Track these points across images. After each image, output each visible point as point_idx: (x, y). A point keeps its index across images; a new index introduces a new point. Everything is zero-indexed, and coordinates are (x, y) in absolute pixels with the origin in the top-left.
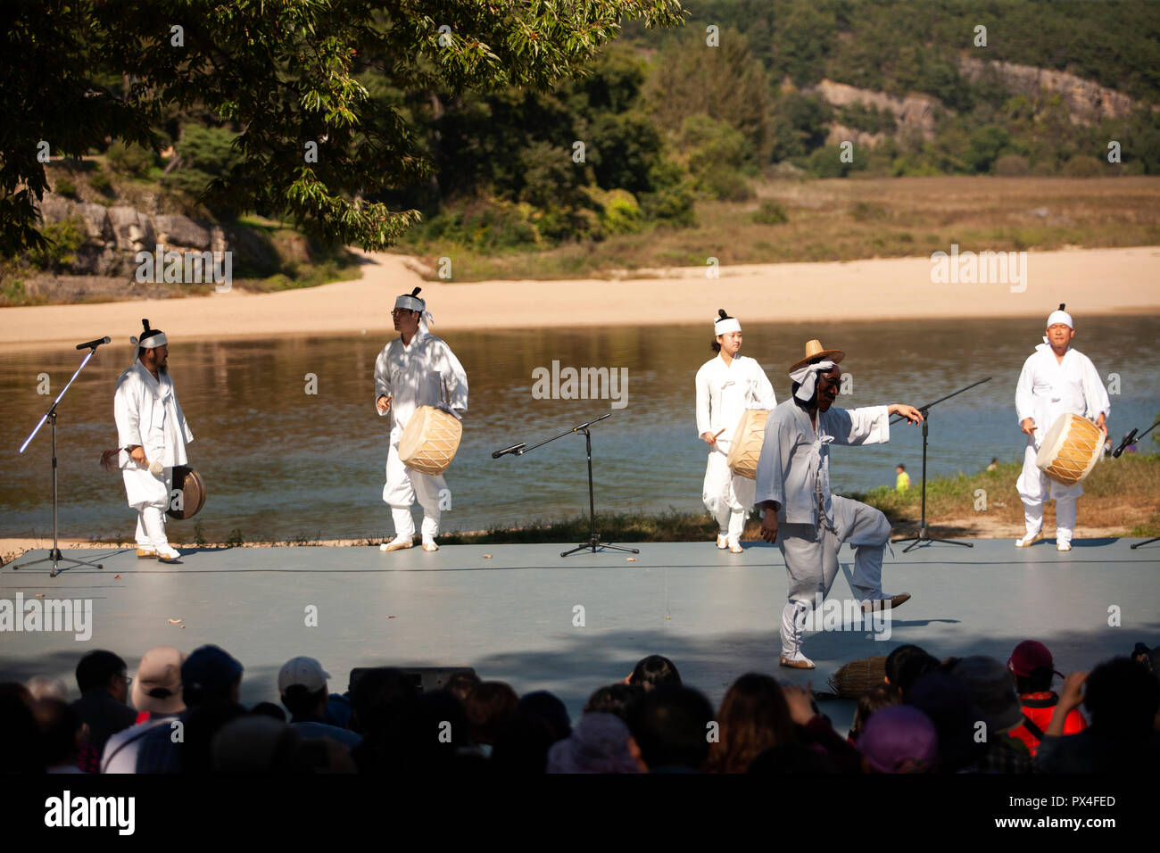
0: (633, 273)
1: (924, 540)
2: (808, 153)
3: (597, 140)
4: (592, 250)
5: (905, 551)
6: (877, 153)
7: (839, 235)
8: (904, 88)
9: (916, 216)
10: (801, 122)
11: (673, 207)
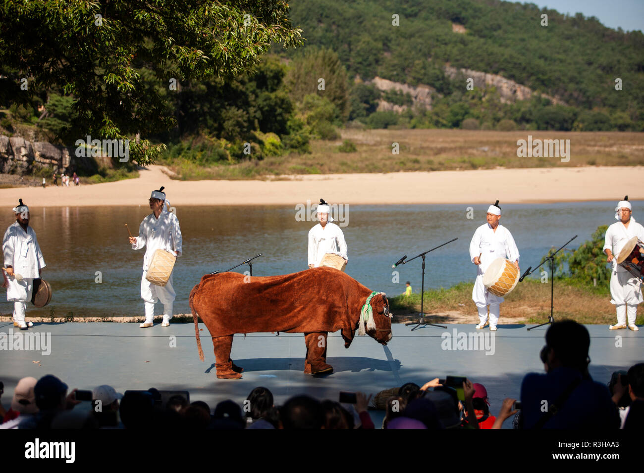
0: (277, 177)
1: (422, 324)
2: (368, 115)
3: (261, 106)
4: (257, 164)
5: (412, 330)
6: (402, 116)
7: (382, 159)
8: (417, 82)
9: (422, 150)
10: (364, 99)
11: (299, 142)
